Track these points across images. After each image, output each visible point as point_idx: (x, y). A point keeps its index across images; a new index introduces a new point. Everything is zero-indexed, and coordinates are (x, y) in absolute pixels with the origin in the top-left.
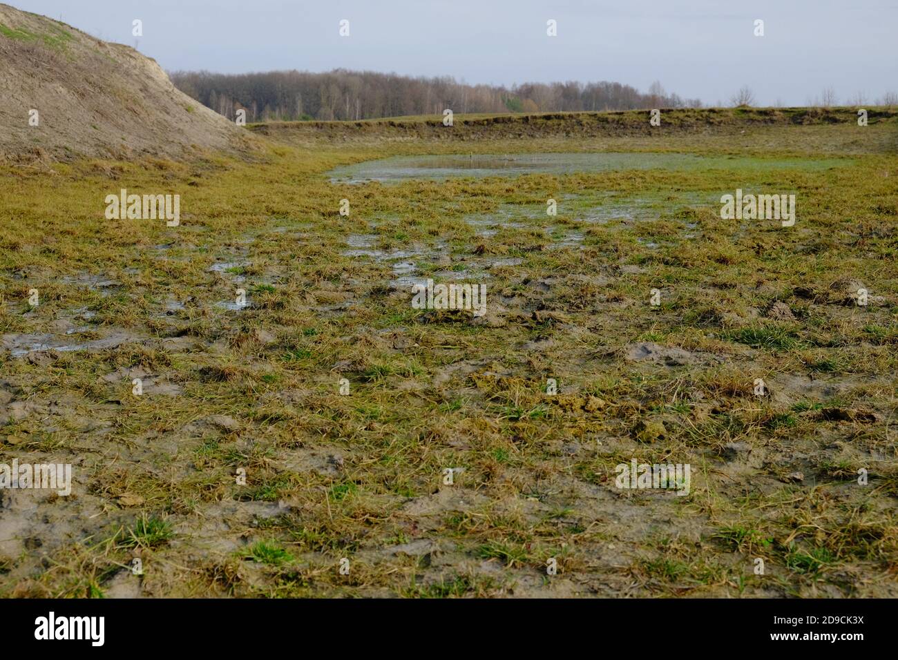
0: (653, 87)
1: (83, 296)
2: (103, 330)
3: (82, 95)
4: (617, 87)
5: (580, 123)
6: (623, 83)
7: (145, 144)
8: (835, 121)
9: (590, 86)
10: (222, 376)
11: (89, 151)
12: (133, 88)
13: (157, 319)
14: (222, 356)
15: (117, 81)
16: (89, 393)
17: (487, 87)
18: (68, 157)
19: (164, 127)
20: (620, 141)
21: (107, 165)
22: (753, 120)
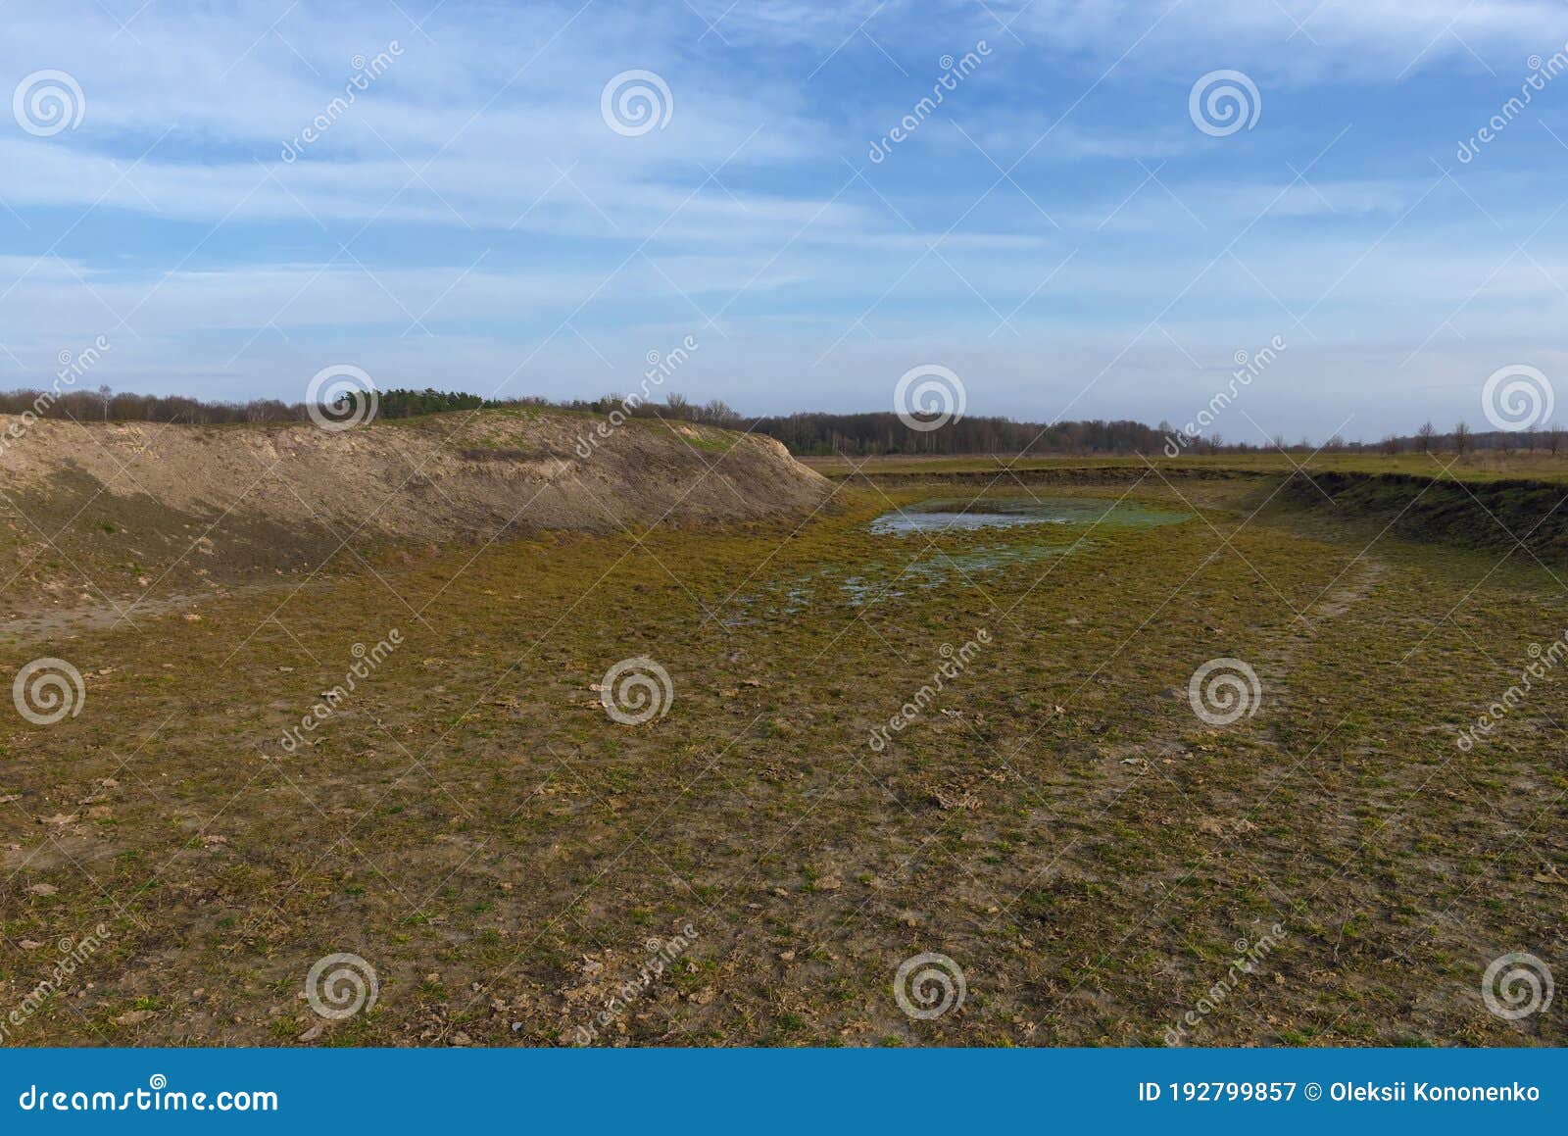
0: (1161, 425)
1: (743, 606)
2: (749, 619)
3: (739, 480)
4: (1133, 424)
5: (1058, 476)
6: (1138, 422)
7: (772, 507)
8: (1227, 478)
9: (1112, 423)
10: (780, 633)
11: (741, 515)
12: (767, 471)
13: (766, 615)
14: (782, 627)
15: (759, 468)
16: (747, 636)
17: (1032, 424)
18: (732, 520)
19: (783, 494)
20: (1082, 489)
21: (751, 525)
22: (1172, 476)
